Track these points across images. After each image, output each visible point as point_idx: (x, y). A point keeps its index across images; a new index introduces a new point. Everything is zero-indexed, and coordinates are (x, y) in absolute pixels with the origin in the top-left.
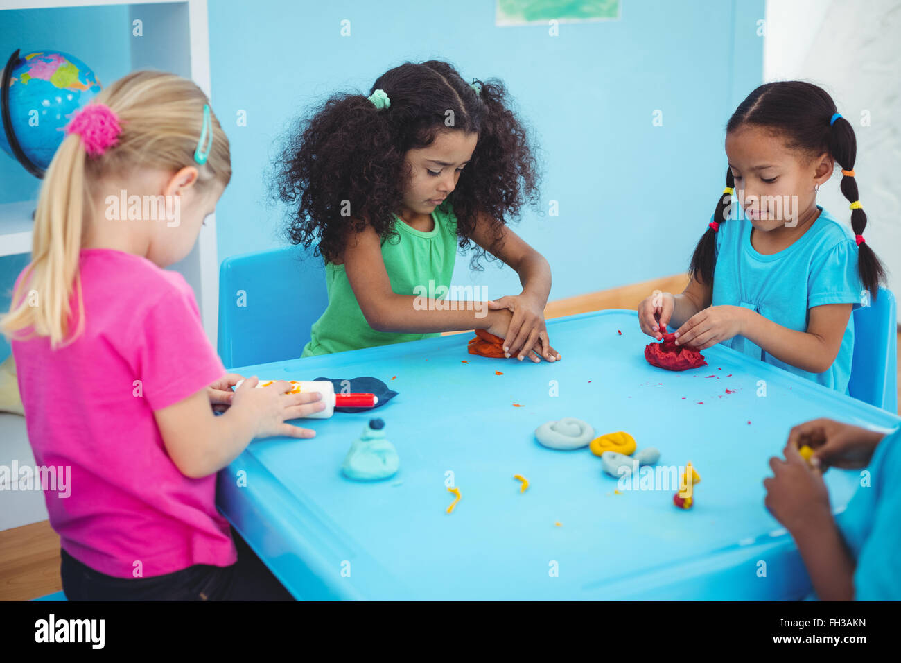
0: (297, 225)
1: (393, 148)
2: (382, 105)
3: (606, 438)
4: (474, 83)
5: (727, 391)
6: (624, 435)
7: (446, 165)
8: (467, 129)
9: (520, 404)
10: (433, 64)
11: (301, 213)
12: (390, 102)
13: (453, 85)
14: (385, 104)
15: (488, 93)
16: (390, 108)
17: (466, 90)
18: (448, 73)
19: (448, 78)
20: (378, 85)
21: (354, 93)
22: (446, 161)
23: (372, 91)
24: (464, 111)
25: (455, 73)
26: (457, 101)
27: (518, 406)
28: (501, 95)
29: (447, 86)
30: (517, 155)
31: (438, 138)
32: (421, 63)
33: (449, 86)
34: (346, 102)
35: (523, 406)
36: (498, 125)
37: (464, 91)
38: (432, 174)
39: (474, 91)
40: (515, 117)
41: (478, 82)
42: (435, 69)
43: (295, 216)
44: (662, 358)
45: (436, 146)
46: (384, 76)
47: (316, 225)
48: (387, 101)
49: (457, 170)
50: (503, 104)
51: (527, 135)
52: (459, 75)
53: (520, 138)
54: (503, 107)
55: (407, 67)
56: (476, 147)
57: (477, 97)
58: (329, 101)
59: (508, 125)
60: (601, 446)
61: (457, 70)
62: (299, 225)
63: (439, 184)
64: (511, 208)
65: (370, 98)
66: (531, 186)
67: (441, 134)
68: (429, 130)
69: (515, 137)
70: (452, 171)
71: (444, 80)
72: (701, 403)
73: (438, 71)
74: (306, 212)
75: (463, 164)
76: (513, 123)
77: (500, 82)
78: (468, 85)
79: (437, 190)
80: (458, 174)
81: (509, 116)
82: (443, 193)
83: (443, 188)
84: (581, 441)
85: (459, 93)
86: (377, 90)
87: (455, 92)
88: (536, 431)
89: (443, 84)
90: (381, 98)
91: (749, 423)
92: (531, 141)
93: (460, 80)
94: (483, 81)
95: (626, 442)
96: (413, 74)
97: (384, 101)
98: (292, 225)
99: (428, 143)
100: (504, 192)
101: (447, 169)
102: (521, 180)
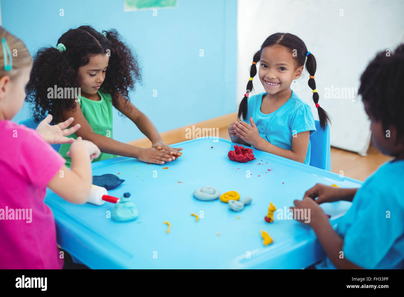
0: (36, 113)
1: (70, 67)
2: (63, 50)
3: (226, 194)
4: (103, 32)
5: (269, 170)
6: (234, 192)
7: (98, 71)
8: (103, 53)
9: (181, 182)
10: (82, 28)
11: (36, 107)
12: (66, 48)
13: (92, 35)
14: (63, 49)
15: (110, 35)
16: (67, 50)
17: (99, 35)
18: (89, 30)
19: (90, 32)
20: (59, 42)
21: (49, 47)
22: (97, 68)
23: (57, 45)
24: (100, 45)
25: (93, 29)
26: (96, 41)
27: (180, 182)
28: (116, 36)
29: (90, 36)
30: (128, 61)
31: (91, 59)
32: (77, 28)
33: (91, 35)
34: (46, 51)
35: (182, 182)
36: (117, 48)
37: (98, 36)
38: (92, 75)
39: (103, 35)
40: (125, 45)
41: (105, 31)
42: (83, 29)
43: (35, 109)
44: (237, 157)
45: (90, 63)
46: (61, 37)
47: (45, 111)
48: (65, 48)
49: (103, 71)
50: (118, 39)
51: (131, 52)
52: (94, 30)
53: (128, 53)
54: (118, 41)
55: (71, 31)
56: (109, 60)
57: (105, 38)
58: (38, 53)
59: (122, 48)
60: (225, 197)
61: (93, 28)
62: (37, 113)
63: (96, 80)
64: (130, 85)
65: (57, 48)
66: (137, 74)
67: (92, 57)
68: (86, 57)
69: (126, 53)
70: (101, 73)
71: (89, 33)
72: (260, 176)
73: (84, 30)
74: (39, 106)
75: (105, 68)
76: (124, 47)
77: (115, 30)
78: (99, 33)
79: (96, 82)
80: (105, 74)
81: (121, 44)
82: (99, 83)
83: (99, 81)
84: (215, 196)
85: (95, 37)
86: (59, 44)
87: (94, 37)
88: (194, 193)
89: (88, 35)
90: (61, 47)
91: (283, 183)
92: (134, 54)
93: (95, 32)
94: (107, 30)
95: (235, 196)
96: (73, 33)
97: (63, 48)
98: (34, 113)
99: (87, 62)
100: (125, 78)
101: (98, 72)
102: (132, 72)
